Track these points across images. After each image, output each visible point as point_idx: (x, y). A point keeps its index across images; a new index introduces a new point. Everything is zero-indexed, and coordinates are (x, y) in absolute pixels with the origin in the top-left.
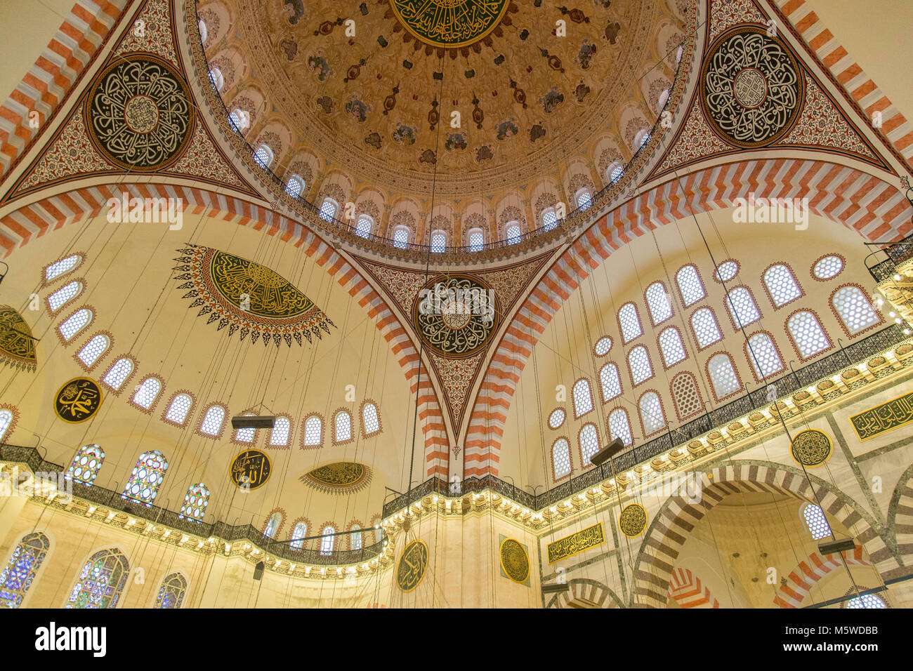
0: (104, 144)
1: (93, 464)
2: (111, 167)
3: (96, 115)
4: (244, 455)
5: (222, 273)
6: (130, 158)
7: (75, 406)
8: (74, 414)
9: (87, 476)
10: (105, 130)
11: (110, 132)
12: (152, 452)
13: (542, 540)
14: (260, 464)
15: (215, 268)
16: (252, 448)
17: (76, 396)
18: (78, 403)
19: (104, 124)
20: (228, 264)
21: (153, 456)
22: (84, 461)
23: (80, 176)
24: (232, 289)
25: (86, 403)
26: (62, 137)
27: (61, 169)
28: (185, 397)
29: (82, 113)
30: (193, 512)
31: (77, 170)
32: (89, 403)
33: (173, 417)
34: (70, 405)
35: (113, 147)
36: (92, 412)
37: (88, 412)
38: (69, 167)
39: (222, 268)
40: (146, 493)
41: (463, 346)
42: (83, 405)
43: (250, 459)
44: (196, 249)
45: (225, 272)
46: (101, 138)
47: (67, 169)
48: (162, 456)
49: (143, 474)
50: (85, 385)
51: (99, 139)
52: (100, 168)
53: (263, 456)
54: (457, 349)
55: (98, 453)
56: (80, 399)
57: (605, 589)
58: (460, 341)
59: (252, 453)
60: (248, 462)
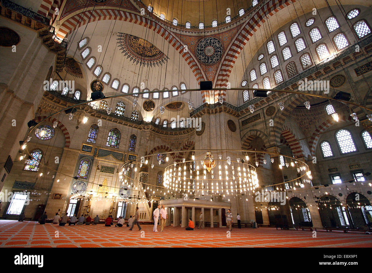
1: (105, 105)
2: (90, 3)
12: (120, 102)
13: (240, 120)
14: (151, 104)
16: (148, 100)
20: (133, 39)
21: (121, 103)
23: (82, 7)
24: (135, 48)
28: (126, 86)
30: (135, 118)
33: (124, 91)
34: (96, 88)
39: (131, 41)
40: (121, 113)
41: (212, 61)
44: (123, 35)
48: (123, 103)
49: (119, 108)
53: (152, 101)
54: (210, 62)
57: (261, 131)
58: (211, 60)
60: (148, 104)
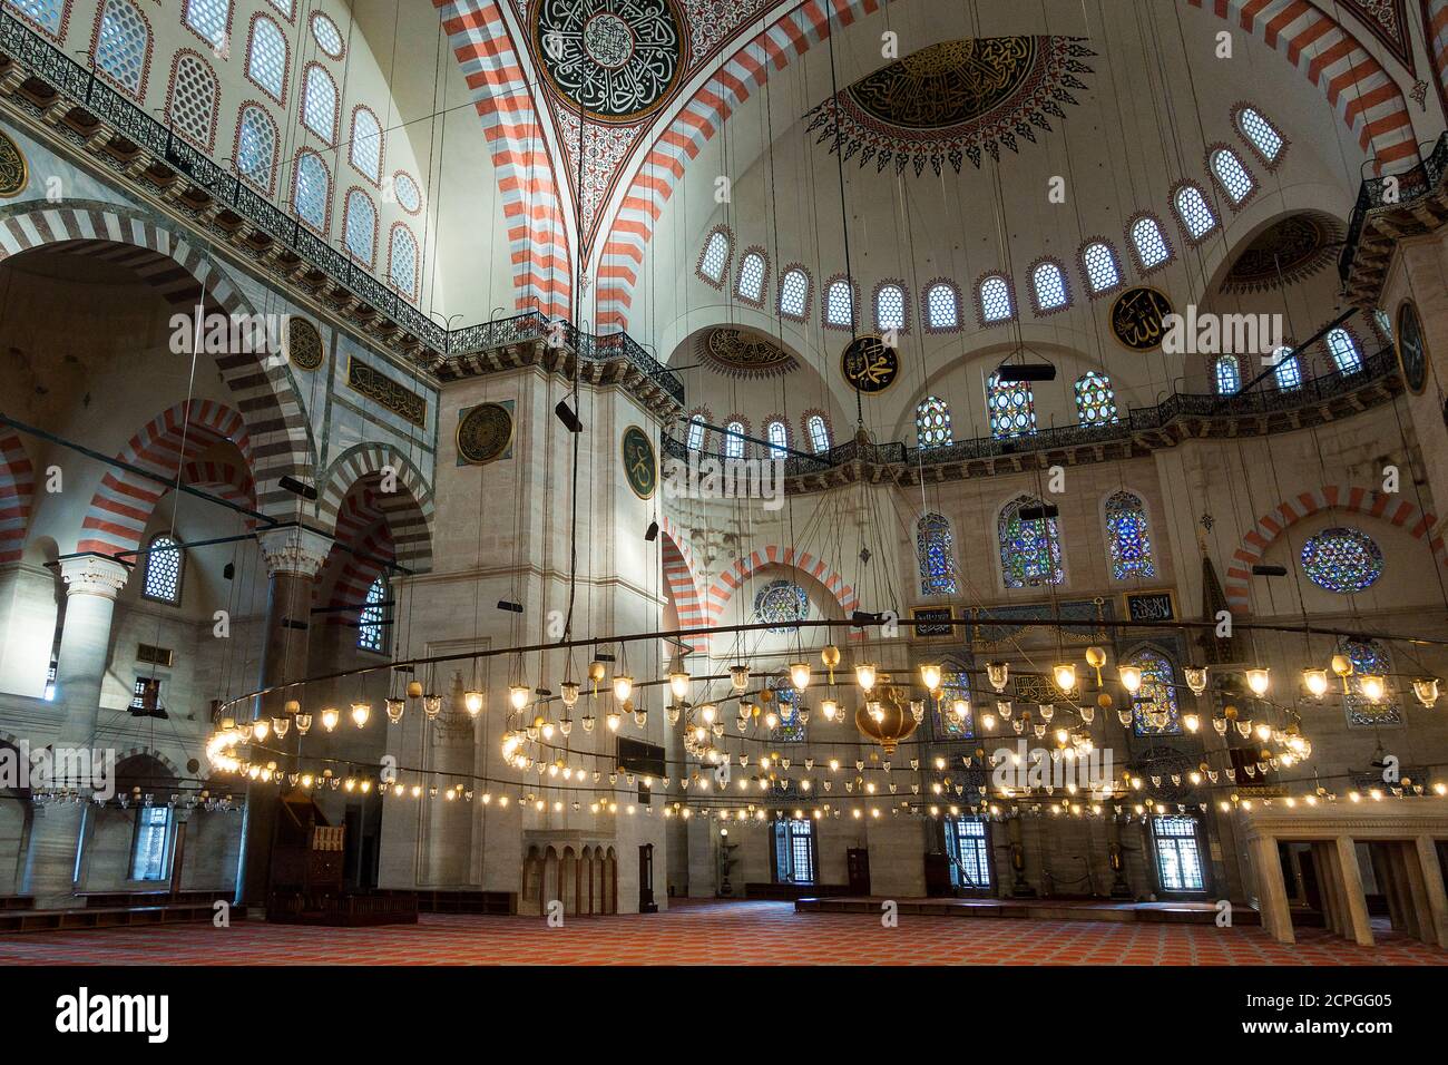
0: (608, 112)
2: (638, 128)
3: (574, 94)
4: (1119, 305)
5: (884, 105)
6: (645, 98)
7: (872, 373)
8: (877, 381)
9: (940, 436)
10: (596, 99)
11: (601, 94)
14: (1150, 304)
15: (871, 106)
16: (1125, 290)
17: (864, 361)
18: (872, 368)
19: (589, 93)
20: (880, 88)
22: (927, 421)
23: (620, 168)
25: (880, 363)
26: (570, 149)
27: (600, 179)
28: (993, 282)
29: (562, 107)
30: (1098, 412)
31: (613, 166)
32: (884, 361)
33: (995, 315)
34: (865, 375)
35: (620, 106)
36: (895, 367)
37: (890, 370)
38: (604, 170)
39: (878, 99)
40: (1021, 420)
42: (879, 367)
43: (1133, 306)
44: (824, 110)
45: (888, 100)
46: (601, 109)
47: (604, 173)
49: (1003, 401)
50: (863, 346)
51: (600, 112)
52: (630, 140)
53: (1146, 291)
55: (936, 405)
56: (871, 363)
59: (1128, 296)
60: (1132, 311)
